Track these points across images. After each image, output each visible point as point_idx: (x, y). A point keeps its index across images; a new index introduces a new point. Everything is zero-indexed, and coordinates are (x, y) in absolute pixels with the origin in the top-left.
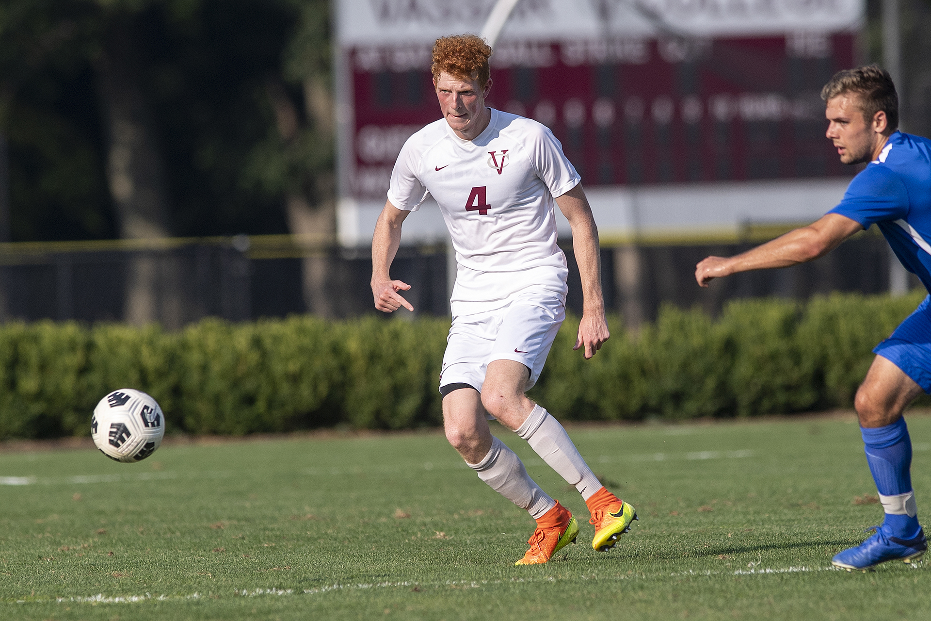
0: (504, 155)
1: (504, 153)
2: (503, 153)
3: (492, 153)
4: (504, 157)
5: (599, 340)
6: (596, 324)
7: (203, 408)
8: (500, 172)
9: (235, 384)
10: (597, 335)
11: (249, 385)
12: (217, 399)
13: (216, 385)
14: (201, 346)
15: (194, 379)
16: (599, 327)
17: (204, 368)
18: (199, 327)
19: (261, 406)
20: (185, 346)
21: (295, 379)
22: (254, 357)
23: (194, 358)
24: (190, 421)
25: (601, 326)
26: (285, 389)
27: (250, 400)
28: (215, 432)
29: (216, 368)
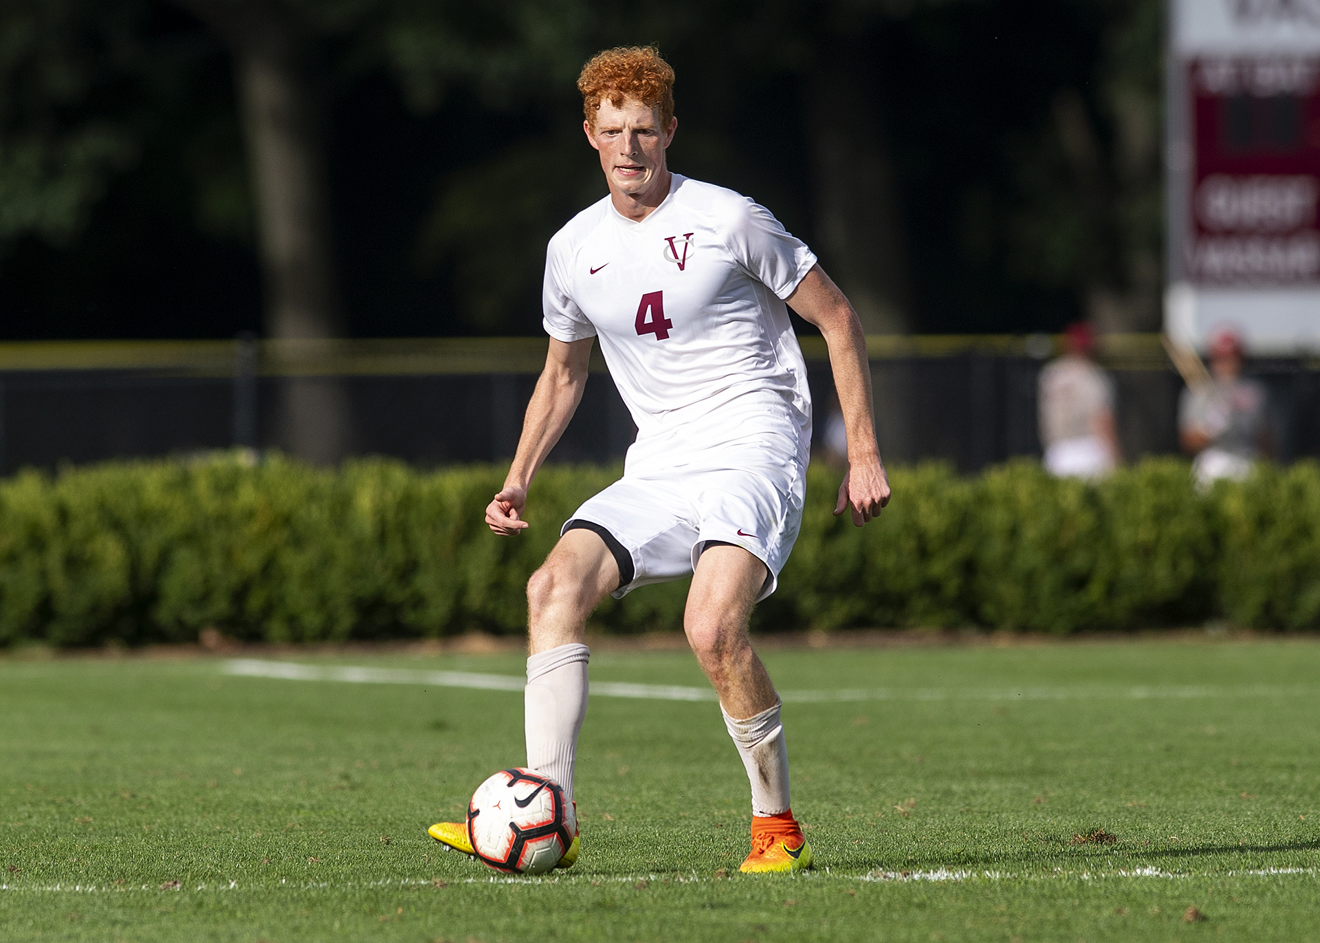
0: (687, 241)
1: (688, 239)
2: (685, 237)
3: (670, 240)
4: (687, 244)
5: (873, 500)
6: (867, 476)
7: (1008, 592)
8: (682, 267)
9: (1059, 557)
10: (870, 491)
11: (1079, 561)
12: (1029, 580)
13: (1030, 557)
14: (1009, 500)
15: (995, 549)
16: (872, 480)
17: (1013, 533)
18: (1007, 472)
19: (1095, 591)
20: (983, 500)
21: (1146, 552)
22: (1085, 520)
23: (998, 518)
24: (989, 610)
25: (875, 479)
26: (1131, 568)
27: (1079, 582)
28: (1024, 629)
29: (1031, 533)
